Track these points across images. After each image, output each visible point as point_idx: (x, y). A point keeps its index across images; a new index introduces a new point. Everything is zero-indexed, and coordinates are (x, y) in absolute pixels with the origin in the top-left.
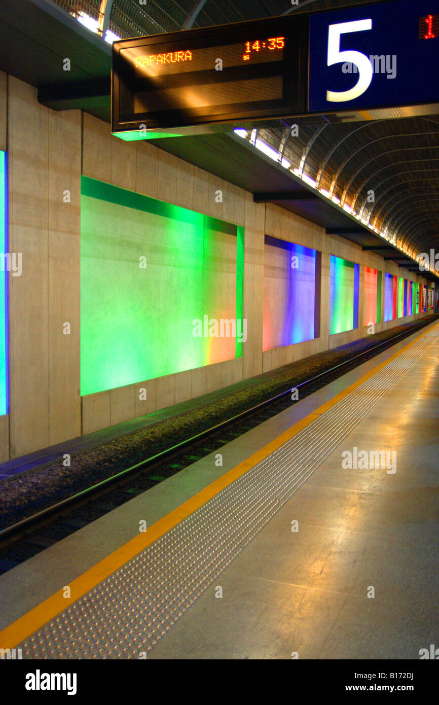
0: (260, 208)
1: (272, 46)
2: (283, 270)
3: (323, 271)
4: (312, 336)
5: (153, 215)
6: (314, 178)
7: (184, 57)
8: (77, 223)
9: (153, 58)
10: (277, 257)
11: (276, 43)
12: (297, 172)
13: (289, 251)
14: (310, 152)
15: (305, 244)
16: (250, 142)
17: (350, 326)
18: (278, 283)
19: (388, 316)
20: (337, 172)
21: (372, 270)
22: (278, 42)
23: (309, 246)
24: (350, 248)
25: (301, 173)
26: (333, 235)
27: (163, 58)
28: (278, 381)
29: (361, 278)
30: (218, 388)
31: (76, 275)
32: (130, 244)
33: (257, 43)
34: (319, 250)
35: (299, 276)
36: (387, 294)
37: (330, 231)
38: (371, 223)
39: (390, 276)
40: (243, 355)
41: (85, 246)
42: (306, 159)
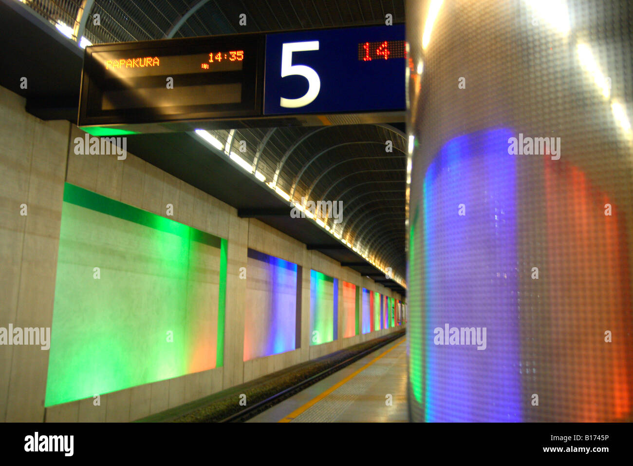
0: (244, 223)
1: (233, 58)
2: (266, 282)
3: (304, 284)
4: (293, 347)
5: (139, 225)
6: (288, 192)
7: (152, 63)
8: (57, 228)
9: (123, 62)
10: (261, 270)
11: (236, 55)
12: (272, 185)
13: (272, 266)
14: (284, 167)
15: (286, 257)
16: (225, 153)
17: (330, 338)
18: (260, 296)
19: (366, 330)
20: (311, 188)
21: (350, 284)
22: (238, 55)
23: (291, 260)
24: (329, 263)
25: (275, 186)
26: (313, 251)
27: (133, 63)
28: (258, 390)
29: (339, 292)
30: (196, 398)
31: (51, 279)
32: (112, 252)
33: (220, 54)
34: (300, 264)
35: (281, 289)
36: (365, 307)
37: (310, 247)
38: (344, 237)
39: (368, 291)
40: (223, 365)
41: (63, 252)
42: (280, 173)
